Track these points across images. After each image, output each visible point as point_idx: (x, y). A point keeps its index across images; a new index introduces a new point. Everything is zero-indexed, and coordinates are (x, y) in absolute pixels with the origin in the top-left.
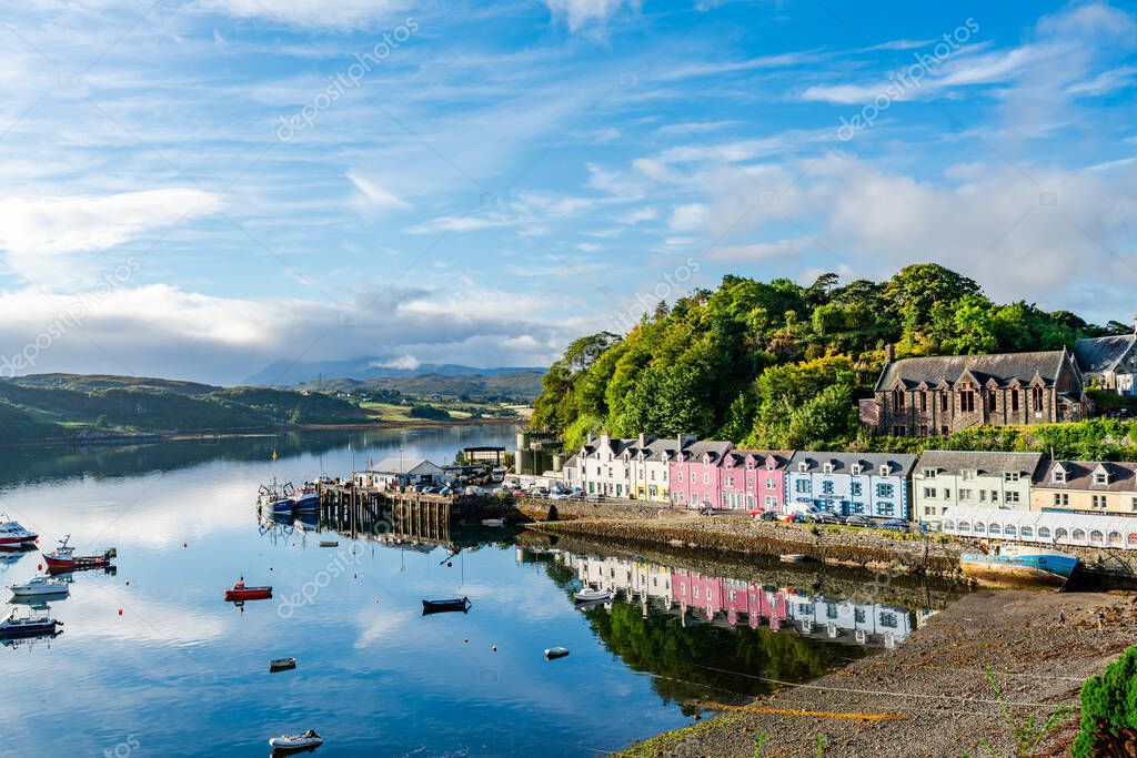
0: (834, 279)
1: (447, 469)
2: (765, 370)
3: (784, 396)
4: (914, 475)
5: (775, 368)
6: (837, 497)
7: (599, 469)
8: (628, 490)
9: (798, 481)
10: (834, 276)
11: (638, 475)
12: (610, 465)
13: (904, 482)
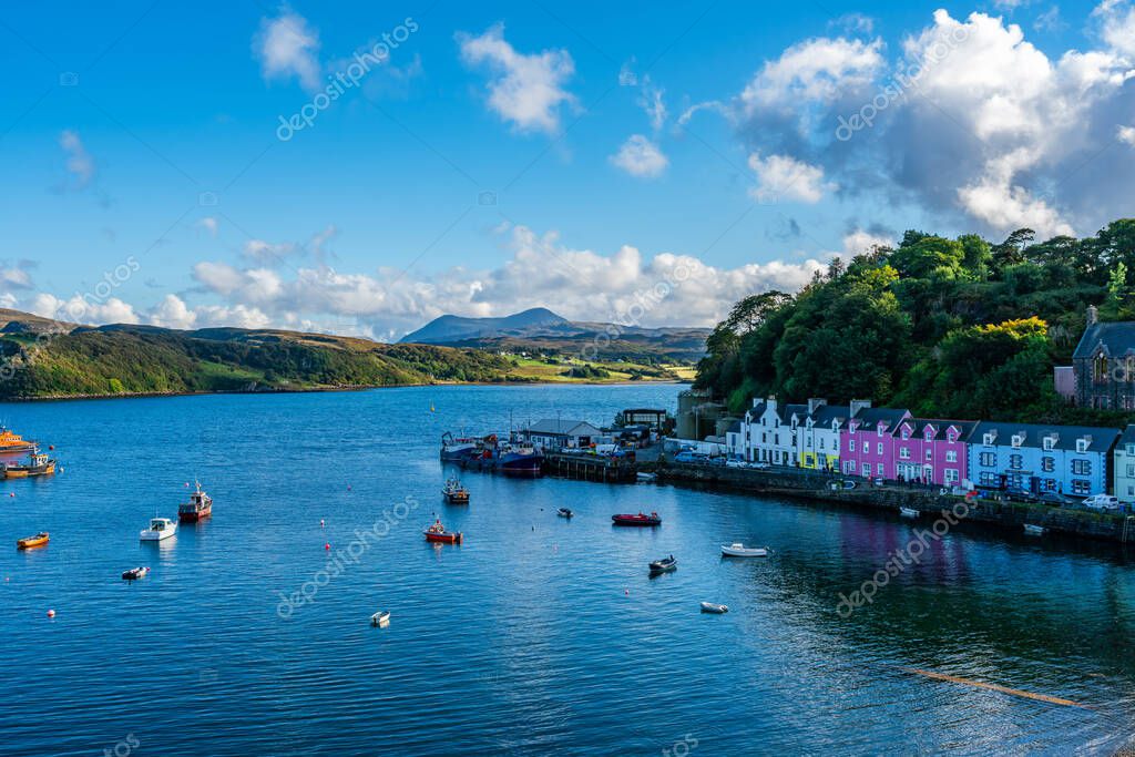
0: (1029, 235)
1: (604, 430)
2: (949, 333)
3: (970, 362)
4: (1115, 452)
5: (960, 331)
6: (1025, 473)
7: (764, 435)
8: (795, 458)
9: (981, 454)
10: (1030, 231)
11: (806, 443)
12: (776, 431)
13: (1103, 458)
